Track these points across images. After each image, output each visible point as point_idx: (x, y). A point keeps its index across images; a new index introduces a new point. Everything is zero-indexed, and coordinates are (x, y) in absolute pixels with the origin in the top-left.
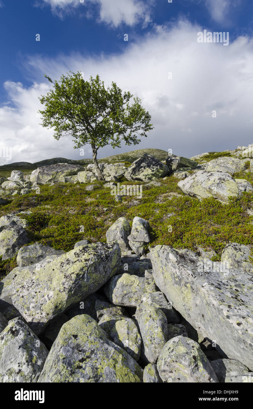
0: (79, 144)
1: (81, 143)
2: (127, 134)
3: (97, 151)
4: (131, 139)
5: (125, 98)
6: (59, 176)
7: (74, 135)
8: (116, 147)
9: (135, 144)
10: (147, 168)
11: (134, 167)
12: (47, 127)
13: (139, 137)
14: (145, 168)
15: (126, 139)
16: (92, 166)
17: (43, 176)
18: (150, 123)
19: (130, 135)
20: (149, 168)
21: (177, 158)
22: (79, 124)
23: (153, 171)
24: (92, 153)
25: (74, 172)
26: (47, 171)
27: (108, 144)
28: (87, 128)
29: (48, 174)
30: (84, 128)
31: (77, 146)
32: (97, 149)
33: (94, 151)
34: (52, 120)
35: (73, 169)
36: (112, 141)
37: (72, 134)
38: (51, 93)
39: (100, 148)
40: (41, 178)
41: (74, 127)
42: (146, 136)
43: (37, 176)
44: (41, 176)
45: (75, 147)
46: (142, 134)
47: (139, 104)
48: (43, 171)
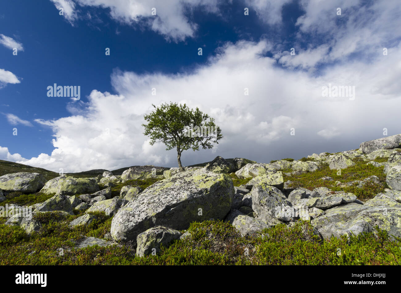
0: (170, 147)
1: (171, 146)
2: (204, 141)
3: (181, 153)
4: (207, 145)
5: (203, 118)
6: (147, 175)
7: (164, 142)
8: (195, 150)
9: (209, 148)
10: (218, 166)
11: (208, 166)
12: (147, 136)
13: (212, 143)
14: (216, 166)
15: (203, 144)
16: (174, 169)
17: (133, 175)
18: (220, 134)
19: (206, 142)
20: (219, 166)
21: (241, 159)
22: (168, 134)
23: (222, 168)
24: (177, 155)
25: (159, 172)
26: (137, 170)
27: (190, 148)
28: (175, 137)
29: (137, 174)
30: (173, 136)
31: (168, 149)
32: (182, 151)
33: (178, 154)
34: (152, 131)
35: (158, 170)
36: (193, 146)
37: (163, 141)
38: (153, 113)
39: (184, 151)
40: (131, 177)
41: (165, 135)
42: (218, 143)
43: (128, 175)
44: (131, 175)
45: (167, 149)
46: (215, 142)
47: (213, 122)
48: (134, 171)
